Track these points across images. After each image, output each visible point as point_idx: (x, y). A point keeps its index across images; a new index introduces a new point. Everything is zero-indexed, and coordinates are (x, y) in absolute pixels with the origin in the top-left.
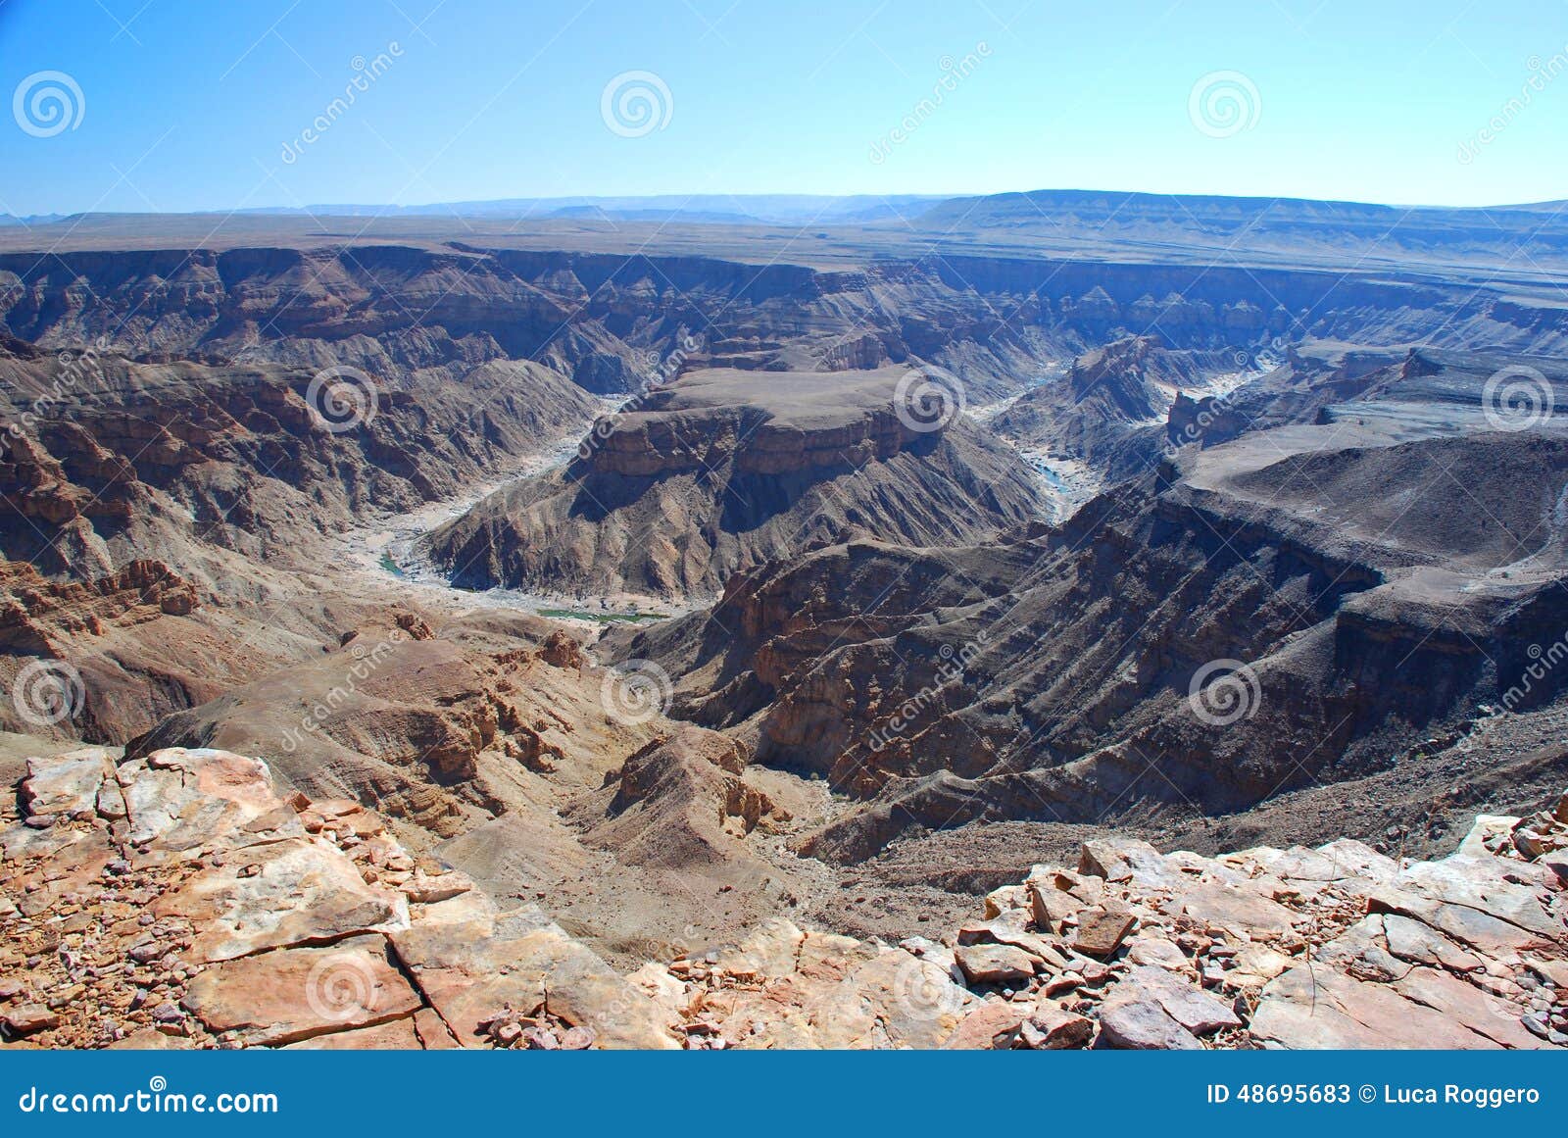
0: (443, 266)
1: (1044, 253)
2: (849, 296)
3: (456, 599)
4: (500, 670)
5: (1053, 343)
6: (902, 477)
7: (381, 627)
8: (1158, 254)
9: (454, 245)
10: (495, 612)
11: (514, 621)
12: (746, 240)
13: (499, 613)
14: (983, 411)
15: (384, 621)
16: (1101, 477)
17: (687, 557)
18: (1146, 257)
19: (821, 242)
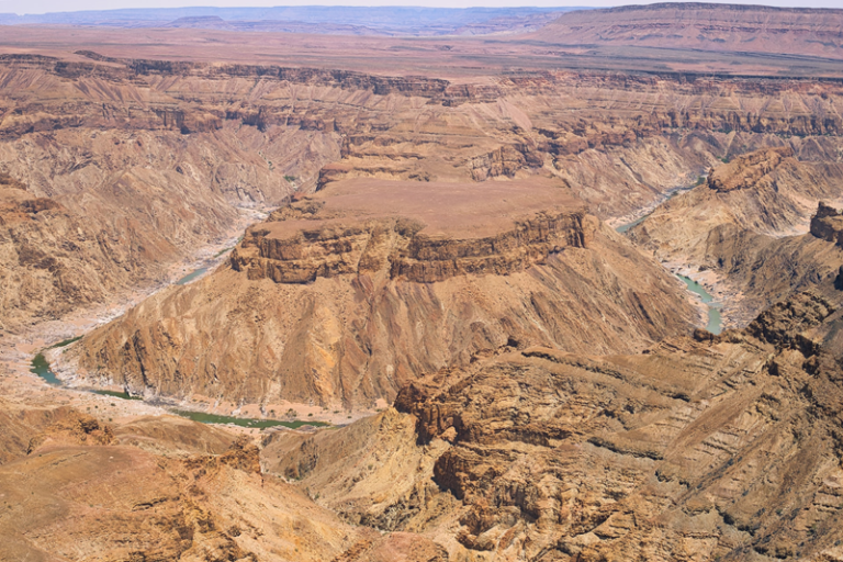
0: (77, 74)
1: (670, 65)
2: (483, 107)
3: (113, 405)
4: (191, 474)
5: (682, 154)
6: (551, 286)
7: (67, 432)
8: (783, 66)
9: (89, 54)
10: (159, 419)
11: (180, 426)
12: (370, 52)
13: (165, 420)
14: (618, 221)
15: (69, 425)
16: (744, 285)
17: (343, 364)
18: (771, 69)
19: (445, 55)
